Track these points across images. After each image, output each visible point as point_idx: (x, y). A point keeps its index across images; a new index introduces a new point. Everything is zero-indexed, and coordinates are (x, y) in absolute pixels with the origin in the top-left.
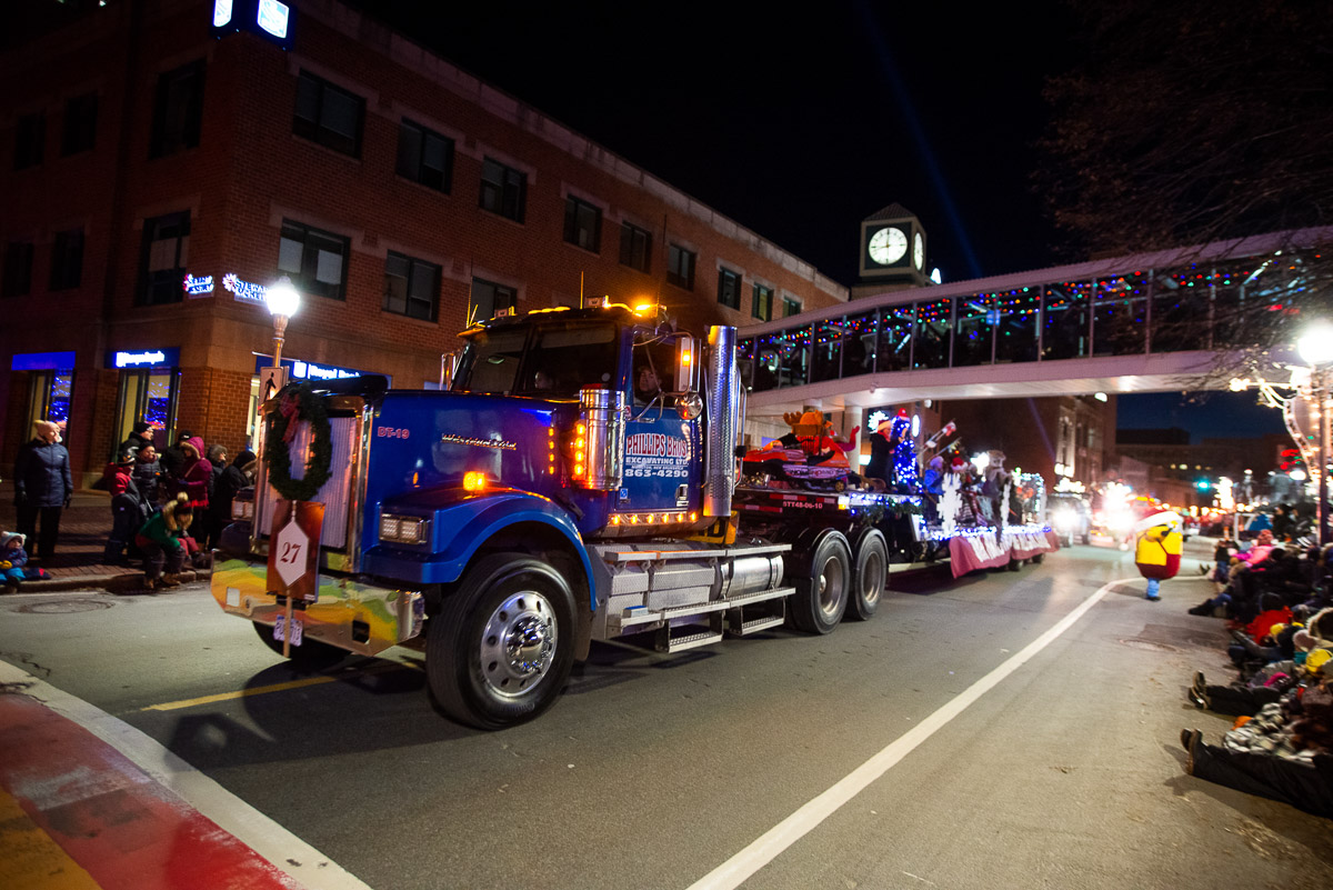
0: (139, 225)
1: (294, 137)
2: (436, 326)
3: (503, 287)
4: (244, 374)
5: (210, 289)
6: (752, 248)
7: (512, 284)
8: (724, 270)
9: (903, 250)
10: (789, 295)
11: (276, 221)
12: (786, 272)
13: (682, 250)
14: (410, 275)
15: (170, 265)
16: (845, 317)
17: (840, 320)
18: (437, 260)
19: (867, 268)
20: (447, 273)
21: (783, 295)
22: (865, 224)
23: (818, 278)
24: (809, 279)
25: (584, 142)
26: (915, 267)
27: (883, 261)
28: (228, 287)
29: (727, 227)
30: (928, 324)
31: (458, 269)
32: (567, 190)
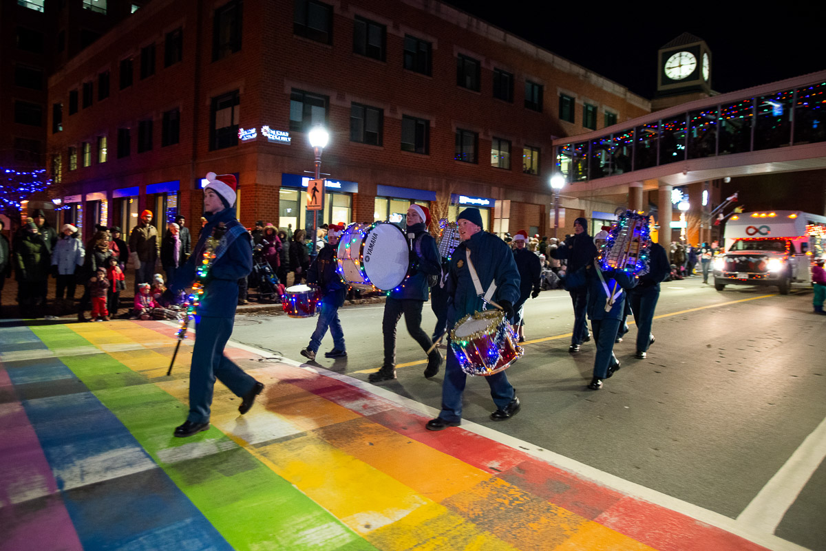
0: (208, 102)
1: (295, 36)
2: (382, 148)
3: (421, 120)
4: (276, 187)
5: (255, 136)
6: (581, 78)
7: (427, 117)
8: (562, 95)
9: (693, 67)
10: (609, 109)
11: (288, 91)
12: (605, 92)
13: (533, 84)
14: (365, 117)
15: (228, 124)
16: (660, 121)
17: (656, 123)
18: (381, 106)
19: (663, 84)
20: (387, 114)
21: (604, 110)
22: (661, 52)
23: (629, 95)
24: (622, 96)
25: (467, 16)
26: (703, 79)
27: (676, 77)
28: (265, 134)
29: (563, 65)
30: (727, 120)
31: (393, 110)
32: (457, 51)
